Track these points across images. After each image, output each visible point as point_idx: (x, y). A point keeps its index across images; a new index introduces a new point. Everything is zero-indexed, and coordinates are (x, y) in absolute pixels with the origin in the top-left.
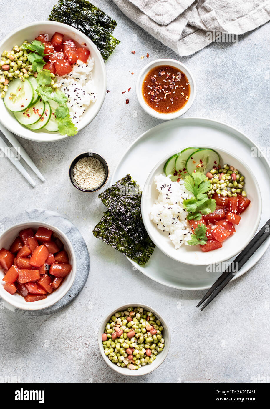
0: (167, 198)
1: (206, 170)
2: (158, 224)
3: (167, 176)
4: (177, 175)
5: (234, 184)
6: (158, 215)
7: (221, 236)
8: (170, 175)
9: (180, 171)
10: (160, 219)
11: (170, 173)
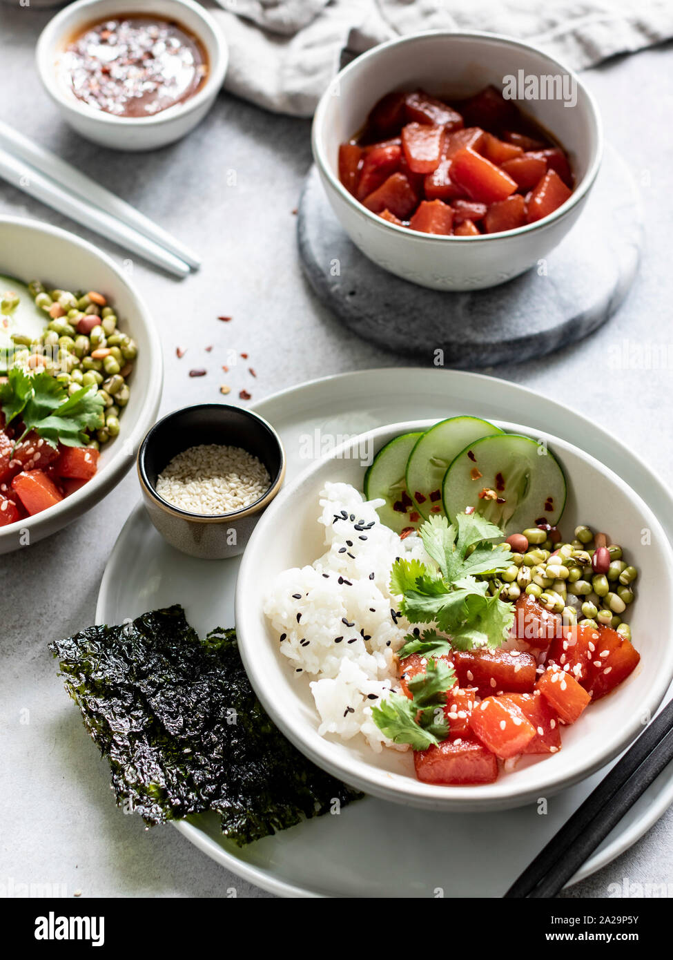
0: (343, 550)
1: (510, 524)
2: (283, 637)
3: (368, 500)
4: (404, 511)
5: (595, 584)
6: (297, 597)
7: (503, 724)
8: (381, 502)
9: (420, 498)
10: (299, 616)
11: (383, 496)
